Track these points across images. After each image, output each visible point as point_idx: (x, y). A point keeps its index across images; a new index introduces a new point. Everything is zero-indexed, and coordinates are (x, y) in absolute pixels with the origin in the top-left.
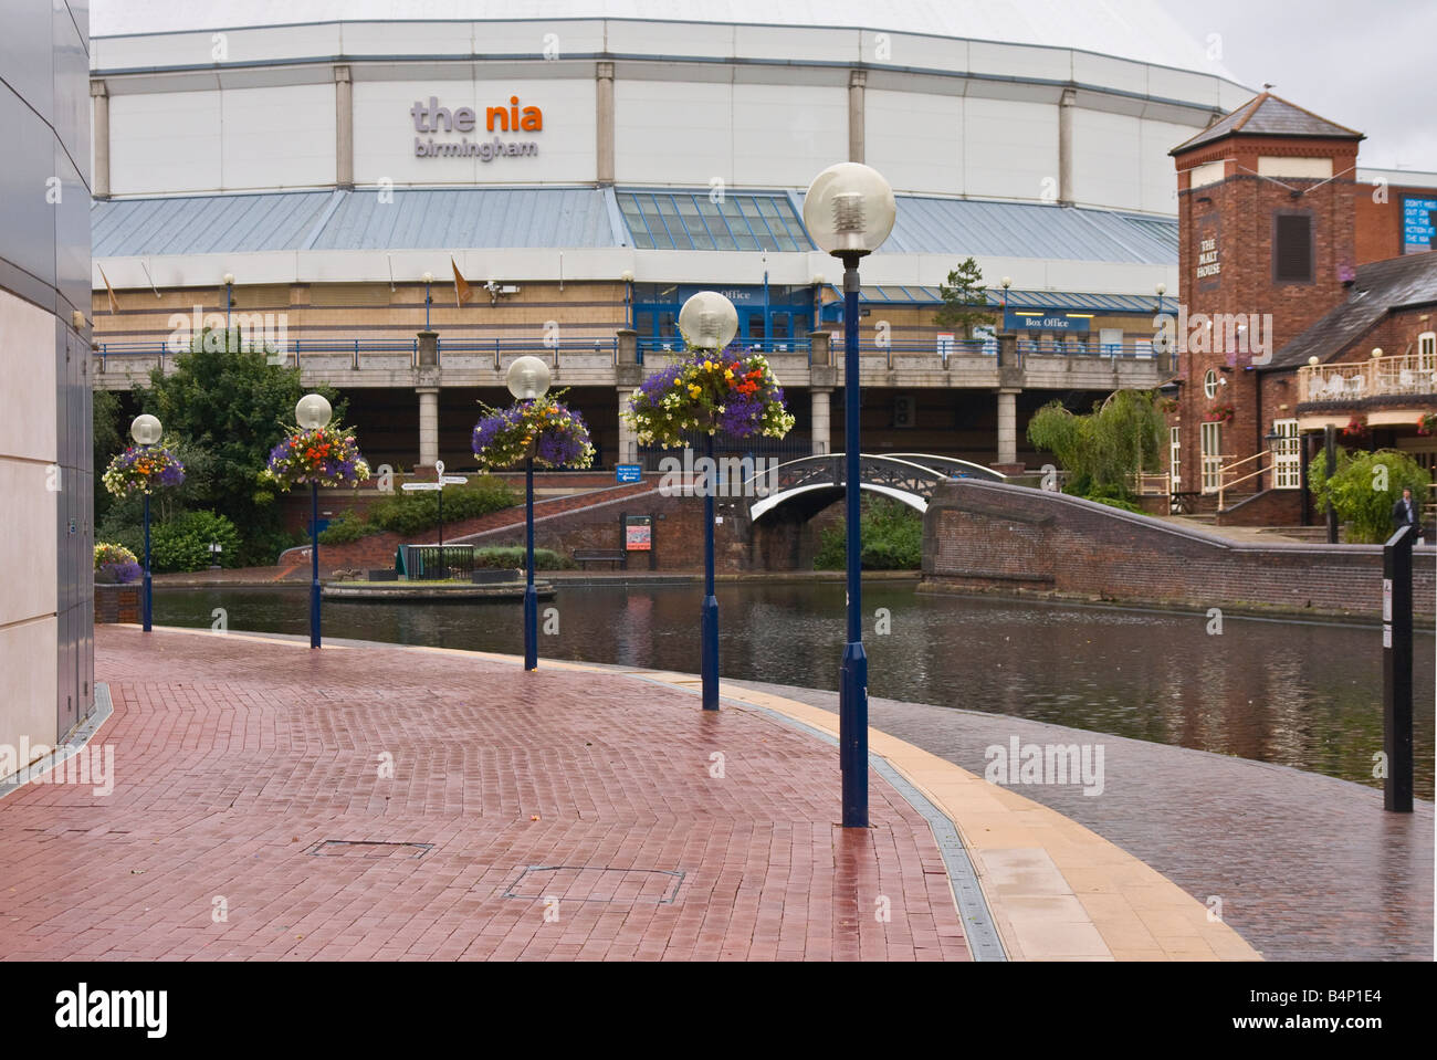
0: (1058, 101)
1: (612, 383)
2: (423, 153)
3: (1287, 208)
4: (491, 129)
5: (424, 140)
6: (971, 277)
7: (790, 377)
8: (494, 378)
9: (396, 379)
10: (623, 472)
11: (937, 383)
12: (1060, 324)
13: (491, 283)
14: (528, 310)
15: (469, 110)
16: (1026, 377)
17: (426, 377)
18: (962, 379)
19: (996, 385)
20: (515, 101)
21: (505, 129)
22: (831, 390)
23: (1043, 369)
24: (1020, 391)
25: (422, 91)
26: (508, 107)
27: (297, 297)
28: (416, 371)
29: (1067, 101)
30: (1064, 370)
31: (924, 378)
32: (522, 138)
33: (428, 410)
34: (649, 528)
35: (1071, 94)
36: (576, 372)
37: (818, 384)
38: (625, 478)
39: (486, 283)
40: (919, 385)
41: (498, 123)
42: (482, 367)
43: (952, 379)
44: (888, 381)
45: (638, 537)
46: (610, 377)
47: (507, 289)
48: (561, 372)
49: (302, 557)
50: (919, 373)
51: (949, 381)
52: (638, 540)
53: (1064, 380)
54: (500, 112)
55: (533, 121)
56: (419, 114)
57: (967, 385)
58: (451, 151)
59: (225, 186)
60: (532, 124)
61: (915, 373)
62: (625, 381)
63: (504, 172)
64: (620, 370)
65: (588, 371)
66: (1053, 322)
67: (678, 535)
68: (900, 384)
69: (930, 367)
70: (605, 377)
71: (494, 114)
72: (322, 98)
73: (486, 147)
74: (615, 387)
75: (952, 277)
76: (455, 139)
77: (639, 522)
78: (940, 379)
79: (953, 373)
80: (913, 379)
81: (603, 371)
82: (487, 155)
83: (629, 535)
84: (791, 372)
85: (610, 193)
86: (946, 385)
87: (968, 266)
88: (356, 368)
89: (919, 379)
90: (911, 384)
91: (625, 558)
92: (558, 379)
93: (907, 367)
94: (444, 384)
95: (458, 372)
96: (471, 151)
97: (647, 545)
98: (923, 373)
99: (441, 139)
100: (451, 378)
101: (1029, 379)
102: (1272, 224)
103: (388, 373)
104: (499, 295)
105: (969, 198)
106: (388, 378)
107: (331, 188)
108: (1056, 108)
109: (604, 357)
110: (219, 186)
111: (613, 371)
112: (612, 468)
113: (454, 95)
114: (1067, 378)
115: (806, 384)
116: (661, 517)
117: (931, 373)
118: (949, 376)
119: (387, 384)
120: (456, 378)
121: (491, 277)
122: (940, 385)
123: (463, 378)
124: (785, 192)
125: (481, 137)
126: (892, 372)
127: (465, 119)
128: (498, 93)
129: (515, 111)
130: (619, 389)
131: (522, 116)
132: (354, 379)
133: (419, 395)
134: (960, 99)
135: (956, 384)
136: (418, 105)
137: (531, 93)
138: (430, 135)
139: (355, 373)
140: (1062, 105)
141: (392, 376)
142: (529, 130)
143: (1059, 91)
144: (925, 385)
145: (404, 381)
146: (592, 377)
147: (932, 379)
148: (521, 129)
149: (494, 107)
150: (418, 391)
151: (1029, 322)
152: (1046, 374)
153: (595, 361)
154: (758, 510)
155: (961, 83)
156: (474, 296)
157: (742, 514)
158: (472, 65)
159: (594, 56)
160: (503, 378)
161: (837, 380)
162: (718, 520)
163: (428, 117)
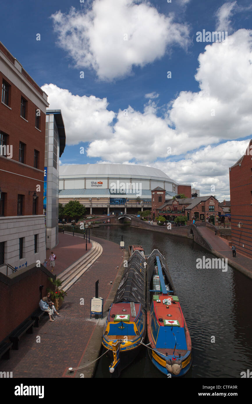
2: (92, 186)
3: (160, 196)
7: (123, 207)
14: (100, 200)
16: (144, 206)
17: (91, 206)
19: (141, 207)
21: (99, 184)
24: (143, 208)
25: (92, 181)
27: (80, 199)
32: (101, 185)
33: (91, 209)
35: (151, 180)
36: (104, 206)
37: (125, 207)
42: (96, 206)
45: (109, 221)
53: (148, 207)
54: (99, 182)
55: (102, 183)
56: (92, 182)
57: (139, 207)
59: (75, 189)
63: (99, 187)
64: (108, 206)
66: (148, 201)
67: (112, 221)
71: (98, 182)
72: (84, 181)
76: (95, 185)
77: (109, 219)
82: (98, 186)
85: (108, 190)
86: (137, 207)
88: (85, 206)
91: (107, 222)
92: (102, 207)
93: (133, 206)
96: (96, 186)
99: (94, 185)
100: (93, 206)
102: (158, 197)
104: (98, 199)
107: (84, 189)
108: (150, 182)
112: (107, 215)
113: (95, 181)
116: (111, 219)
117: (135, 206)
121: (97, 197)
125: (97, 184)
127: (96, 183)
128: (99, 181)
134: (140, 181)
137: (102, 181)
145: (89, 207)
152: (146, 206)
153: (106, 205)
154: (119, 219)
155: (140, 179)
156: (96, 199)
157: (118, 219)
158: (96, 178)
159: (107, 178)
160: (98, 207)
161: (127, 207)
162: (116, 219)
163: (92, 183)
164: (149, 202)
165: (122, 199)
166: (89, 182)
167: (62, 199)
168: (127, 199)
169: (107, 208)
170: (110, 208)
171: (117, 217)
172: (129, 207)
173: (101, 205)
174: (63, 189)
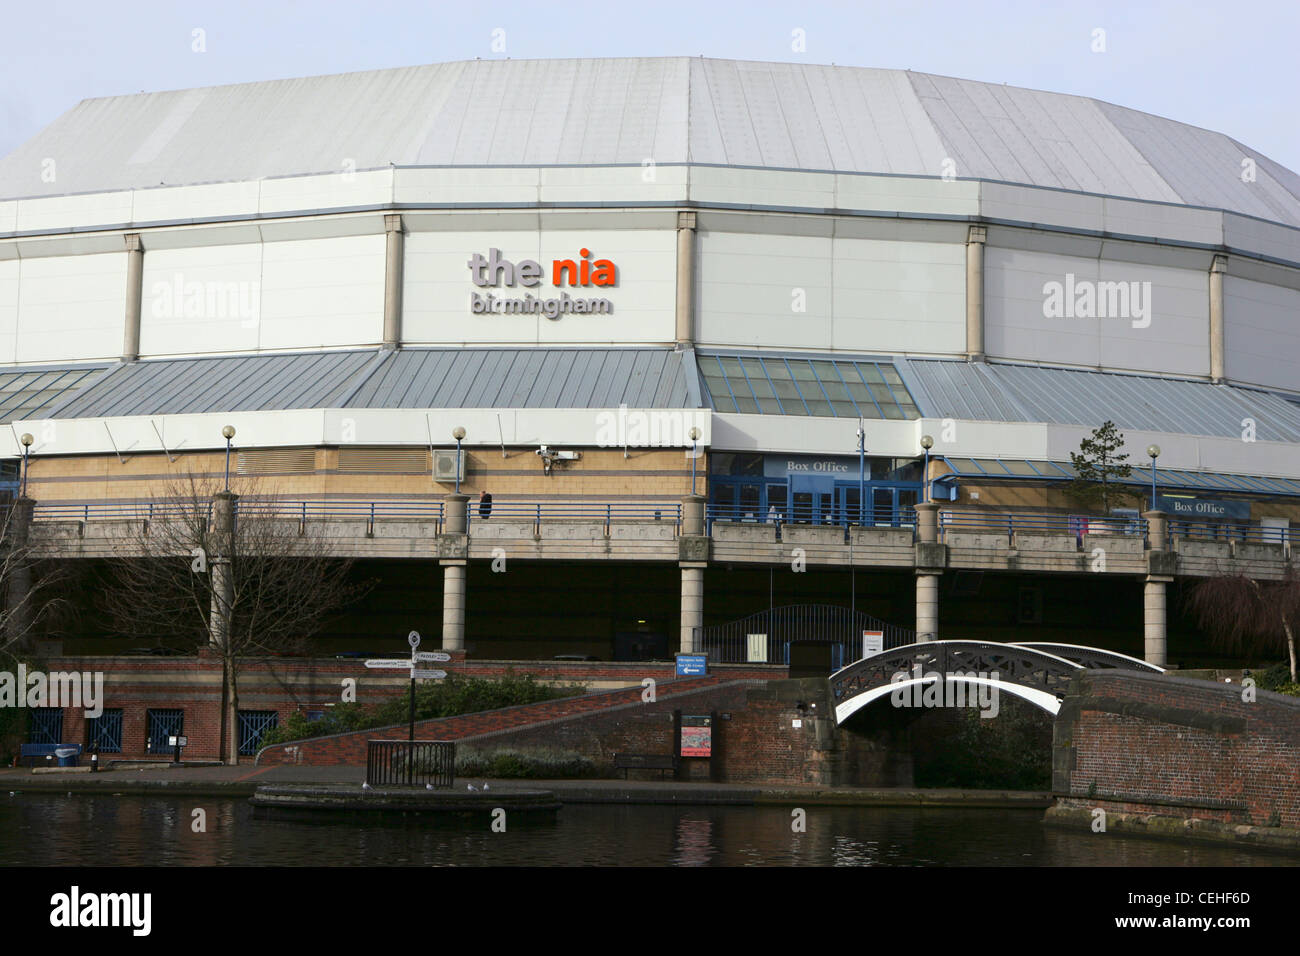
0: (1205, 266)
1: (675, 557)
2: (480, 309)
4: (558, 283)
5: (483, 294)
6: (1109, 444)
7: (891, 556)
8: (533, 549)
9: (417, 548)
10: (684, 663)
11: (1070, 567)
12: (1214, 510)
13: (544, 448)
14: (588, 478)
15: (531, 262)
16: (1181, 563)
17: (453, 546)
18: (1102, 563)
19: (1142, 571)
20: (585, 253)
21: (574, 284)
22: (941, 572)
23: (1200, 554)
24: (1172, 579)
25: (483, 242)
26: (578, 259)
27: (323, 461)
28: (441, 540)
29: (1217, 267)
31: (1054, 561)
32: (595, 293)
33: (453, 586)
34: (709, 730)
35: (1221, 259)
36: (630, 543)
37: (921, 564)
38: (686, 671)
39: (539, 447)
40: (1047, 568)
41: (567, 275)
42: (518, 536)
43: (1088, 563)
44: (1009, 562)
45: (696, 740)
46: (671, 550)
47: (563, 455)
48: (612, 543)
49: (285, 755)
50: (1048, 555)
51: (1084, 565)
52: (696, 744)
53: (1226, 568)
54: (569, 265)
55: (607, 275)
56: (479, 266)
57: (1107, 570)
58: (511, 307)
59: (261, 346)
60: (605, 278)
61: (1042, 554)
62: (689, 555)
63: (570, 331)
64: (684, 544)
65: (645, 543)
66: (1205, 508)
67: (744, 739)
68: (1024, 567)
69: (1060, 547)
70: (664, 550)
71: (561, 267)
73: (551, 304)
74: (676, 563)
75: (1086, 445)
76: (519, 294)
77: (697, 723)
78: (1072, 562)
79: (1090, 557)
80: (1040, 562)
81: (663, 544)
82: (551, 312)
83: (684, 739)
84: (891, 550)
85: (690, 354)
86: (1080, 569)
87: (1106, 429)
88: (370, 536)
89: (1047, 561)
90: (1038, 568)
91: (681, 766)
92: (608, 551)
93: (1035, 547)
94: (472, 556)
95: (492, 542)
96: (534, 307)
97: (706, 751)
98: (1053, 555)
99: (503, 294)
100: (482, 549)
101: (1183, 566)
103: (408, 541)
104: (555, 461)
105: (1105, 371)
106: (408, 548)
107: (378, 347)
108: (1205, 273)
109: (664, 527)
110: (255, 346)
111: (677, 544)
112: (674, 660)
113: (520, 246)
115: (909, 564)
116: (726, 716)
117: (1064, 555)
118: (1084, 559)
119: (406, 555)
120: (490, 548)
121: (544, 440)
122: (1073, 569)
123: (496, 548)
124: (891, 358)
125: (547, 292)
126: (1015, 553)
127: (530, 274)
128: (567, 245)
129: (585, 264)
130: (681, 564)
131: (594, 269)
132: (368, 548)
133: (443, 567)
134: (1096, 262)
135: (1093, 568)
136: (478, 257)
137: (604, 245)
138: (489, 290)
139: (369, 541)
140: (1210, 271)
141: (413, 545)
142: (602, 284)
143: (1210, 255)
144: (1055, 568)
145: (427, 551)
146: (650, 550)
147: (1063, 562)
148: (591, 283)
149: (562, 260)
150: (442, 563)
151: (1178, 507)
152: (1203, 560)
153: (654, 531)
154: (844, 711)
155: (1096, 243)
156: (526, 461)
157: (827, 714)
158: (540, 212)
159: (675, 205)
160: (544, 549)
161: (948, 560)
162: (797, 724)
163: (489, 270)
164: (1213, 523)
165: (861, 476)
166: (441, 260)
167: (93, 467)
168: (932, 472)
169: (665, 575)
170: (721, 580)
171: (810, 694)
172: (970, 566)
173: (584, 531)
174: (123, 359)
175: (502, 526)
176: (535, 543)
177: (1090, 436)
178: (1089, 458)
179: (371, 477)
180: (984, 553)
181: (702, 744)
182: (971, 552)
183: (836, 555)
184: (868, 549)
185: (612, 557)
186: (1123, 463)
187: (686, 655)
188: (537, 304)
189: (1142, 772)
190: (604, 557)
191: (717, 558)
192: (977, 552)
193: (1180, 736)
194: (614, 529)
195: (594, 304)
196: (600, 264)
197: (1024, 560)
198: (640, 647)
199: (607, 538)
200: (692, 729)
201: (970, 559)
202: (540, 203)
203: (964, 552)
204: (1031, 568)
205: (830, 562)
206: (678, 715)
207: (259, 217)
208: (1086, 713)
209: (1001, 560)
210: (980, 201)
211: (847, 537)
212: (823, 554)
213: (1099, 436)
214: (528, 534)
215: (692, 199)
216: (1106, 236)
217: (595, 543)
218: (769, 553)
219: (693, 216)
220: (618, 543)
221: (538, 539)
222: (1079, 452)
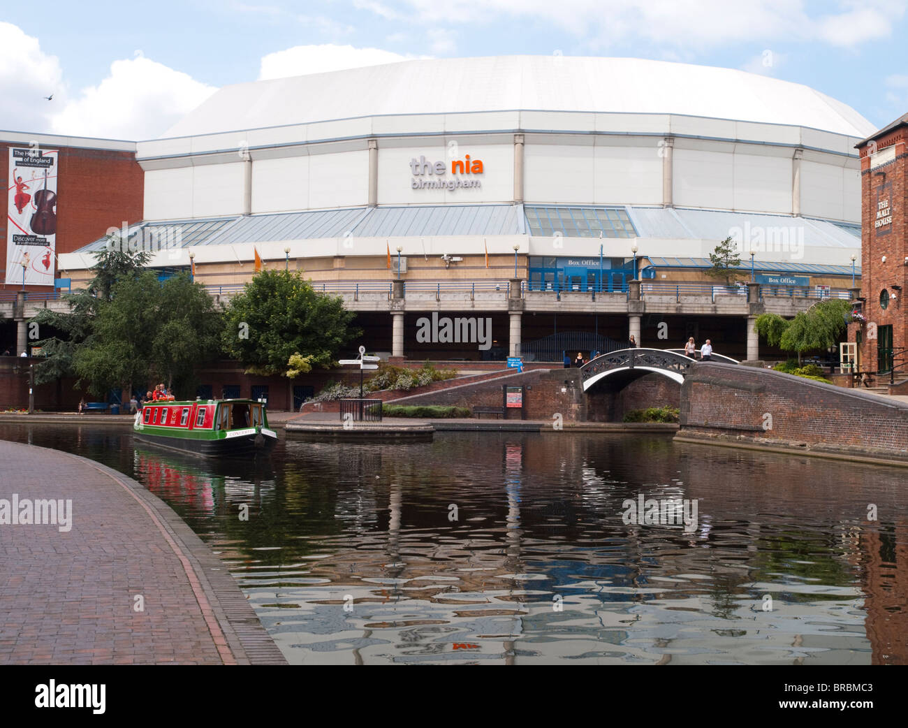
0: (792, 156)
1: (506, 309)
2: (416, 187)
4: (454, 172)
5: (417, 181)
6: (729, 249)
7: (615, 307)
8: (436, 306)
9: (380, 306)
10: (511, 362)
11: (708, 311)
12: (790, 282)
13: (445, 255)
14: (467, 270)
15: (440, 162)
16: (765, 309)
17: (397, 305)
18: (724, 309)
19: (746, 313)
20: (468, 157)
21: (462, 172)
22: (641, 315)
23: (777, 304)
25: (416, 154)
26: (464, 161)
27: (337, 264)
28: (391, 302)
29: (797, 156)
30: (790, 304)
31: (700, 309)
32: (472, 177)
33: (397, 324)
34: (521, 394)
35: (799, 152)
36: (484, 302)
37: (632, 311)
38: (512, 365)
39: (443, 256)
40: (696, 312)
41: (458, 169)
42: (429, 299)
43: (718, 309)
44: (677, 310)
45: (514, 399)
46: (505, 306)
47: (455, 259)
48: (475, 302)
49: (314, 407)
50: (697, 305)
51: (716, 310)
52: (514, 401)
53: (790, 311)
54: (460, 163)
55: (478, 168)
56: (415, 165)
57: (727, 313)
58: (431, 186)
59: (310, 207)
60: (477, 169)
61: (694, 305)
62: (514, 308)
63: (462, 196)
64: (511, 302)
65: (492, 303)
66: (786, 281)
67: (539, 399)
68: (684, 312)
69: (702, 302)
70: (501, 306)
71: (456, 164)
72: (364, 157)
73: (451, 183)
74: (507, 312)
75: (717, 250)
76: (435, 179)
77: (515, 391)
78: (710, 309)
79: (718, 306)
80: (693, 309)
81: (501, 302)
82: (452, 188)
83: (508, 399)
84: (616, 304)
85: (521, 207)
86: (714, 313)
88: (357, 300)
89: (696, 309)
90: (691, 312)
91: (507, 412)
92: (473, 306)
93: (690, 302)
94: (406, 309)
95: (416, 302)
96: (443, 186)
97: (520, 405)
98: (699, 305)
99: (427, 179)
100: (412, 306)
101: (767, 310)
103: (375, 303)
104: (450, 262)
105: (735, 212)
106: (375, 306)
107: (365, 207)
108: (791, 160)
109: (501, 294)
110: (307, 208)
111: (507, 302)
112: (506, 360)
113: (434, 155)
114: (792, 310)
115: (625, 311)
116: (529, 388)
117: (705, 305)
118: (715, 307)
119: (374, 309)
120: (414, 306)
121: (446, 252)
122: (710, 312)
123: (417, 306)
124: (624, 207)
125: (449, 177)
126: (680, 305)
127: (440, 169)
128: (459, 153)
129: (468, 163)
130: (510, 313)
131: (472, 165)
132: (355, 306)
133: (393, 316)
134: (731, 155)
135: (720, 312)
136: (414, 160)
137: (477, 153)
138: (420, 177)
139: (356, 303)
140: (794, 158)
141: (377, 304)
142: (475, 173)
143: (793, 150)
144: (700, 312)
145: (384, 307)
146: (494, 305)
147: (705, 309)
148: (471, 172)
149: (456, 161)
150: (391, 313)
151: (771, 280)
152: (778, 307)
153: (496, 296)
154: (587, 384)
155: (731, 146)
156: (436, 263)
157: (578, 386)
158: (444, 137)
159: (513, 132)
160: (442, 306)
161: (645, 309)
162: (564, 390)
163: (419, 167)
164: (790, 289)
165: (608, 267)
166: (396, 163)
167: (227, 269)
168: (643, 265)
169: (502, 318)
170: (530, 320)
171: (571, 376)
172: (656, 312)
173: (461, 297)
174: (244, 215)
175: (421, 294)
176: (437, 303)
177: (720, 245)
178: (719, 256)
179: (361, 271)
180: (663, 305)
181: (517, 401)
182: (657, 305)
183: (587, 307)
184: (604, 304)
185: (475, 309)
186: (737, 258)
187: (512, 358)
188: (444, 183)
189: (719, 413)
190: (471, 309)
191: (527, 309)
192: (660, 305)
193: (736, 394)
194: (476, 295)
195: (472, 183)
196: (474, 162)
197: (684, 308)
198: (495, 354)
199: (473, 300)
200: (512, 394)
201: (656, 308)
202: (445, 132)
203: (654, 304)
204: (688, 312)
205: (585, 310)
206: (505, 387)
207: (307, 143)
208: (695, 384)
209: (672, 308)
210: (670, 125)
211: (594, 298)
212: (581, 307)
213: (724, 245)
214: (434, 298)
215: (522, 128)
216: (737, 141)
217: (467, 302)
218: (554, 306)
219: (522, 137)
220: (478, 302)
221: (438, 300)
222: (713, 253)
